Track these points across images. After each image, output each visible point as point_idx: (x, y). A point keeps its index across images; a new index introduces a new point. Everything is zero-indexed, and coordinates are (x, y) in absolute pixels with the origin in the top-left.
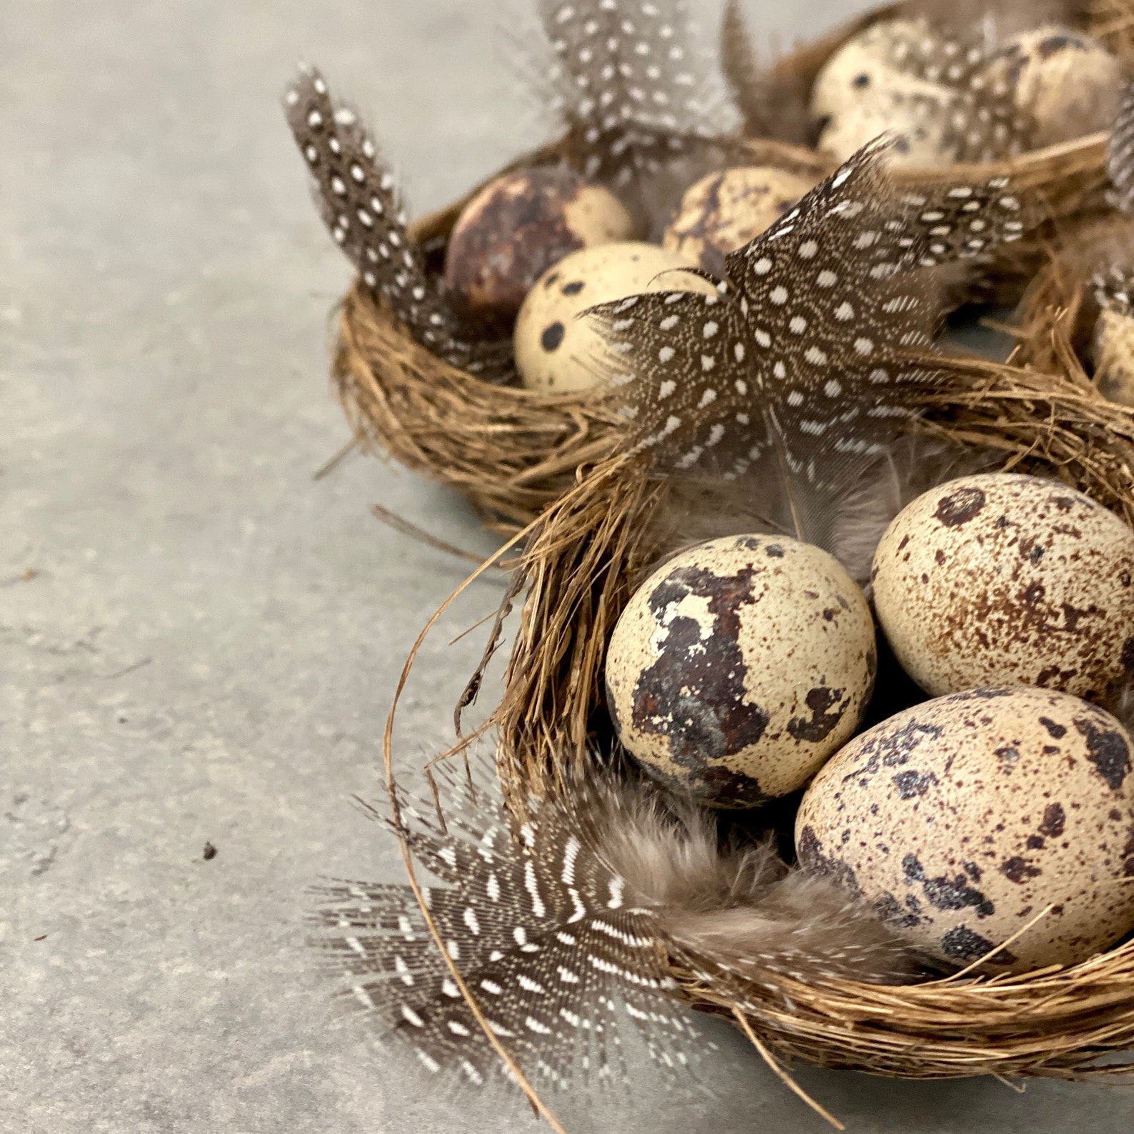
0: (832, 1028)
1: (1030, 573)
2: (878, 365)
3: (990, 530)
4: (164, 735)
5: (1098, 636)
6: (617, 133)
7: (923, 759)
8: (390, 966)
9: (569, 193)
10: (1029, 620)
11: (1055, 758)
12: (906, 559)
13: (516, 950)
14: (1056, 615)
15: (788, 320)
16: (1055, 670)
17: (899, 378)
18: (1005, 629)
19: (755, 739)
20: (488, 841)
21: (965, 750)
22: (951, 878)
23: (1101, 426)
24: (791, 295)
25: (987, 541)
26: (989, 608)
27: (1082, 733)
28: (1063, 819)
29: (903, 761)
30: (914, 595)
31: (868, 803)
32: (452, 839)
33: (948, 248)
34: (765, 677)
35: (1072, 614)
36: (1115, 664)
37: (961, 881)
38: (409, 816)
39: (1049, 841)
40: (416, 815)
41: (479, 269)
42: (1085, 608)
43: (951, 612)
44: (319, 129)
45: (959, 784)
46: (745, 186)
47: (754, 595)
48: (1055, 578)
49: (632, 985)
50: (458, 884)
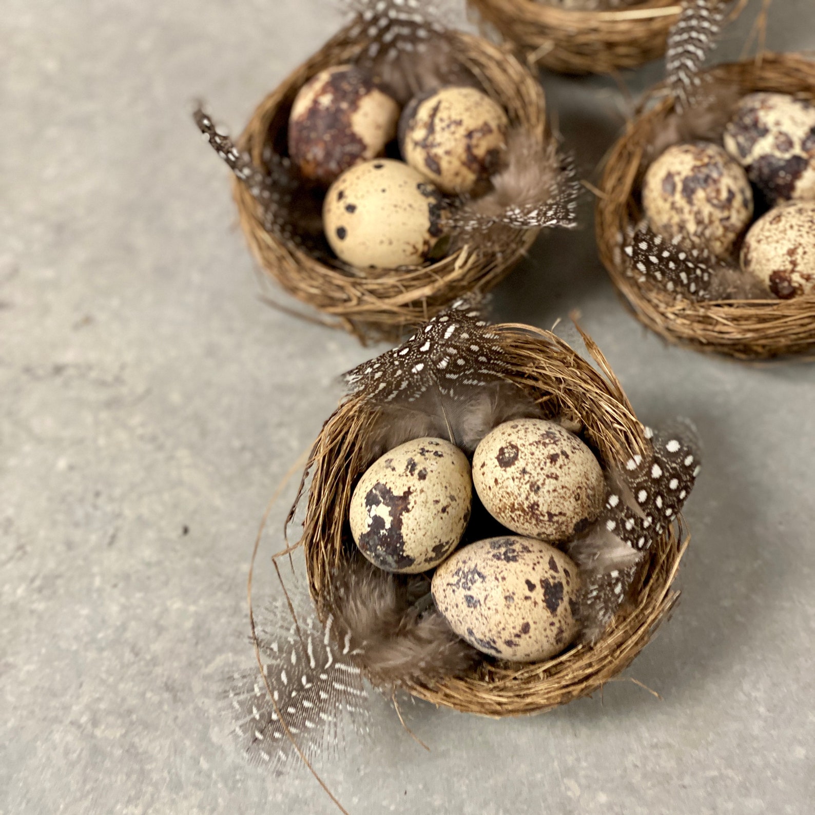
1: (533, 498)
2: (482, 355)
3: (519, 475)
4: (160, 448)
5: (562, 523)
6: (388, 28)
7: (476, 591)
8: (250, 712)
9: (354, 104)
10: (532, 516)
11: (529, 602)
12: (483, 474)
13: (303, 688)
14: (544, 516)
16: (544, 533)
17: (492, 362)
18: (522, 518)
19: (410, 565)
20: (292, 631)
21: (493, 593)
22: (485, 640)
25: (516, 480)
26: (515, 510)
27: (542, 587)
28: (529, 628)
29: (469, 589)
30: (485, 492)
31: (455, 601)
32: (277, 637)
34: (413, 545)
35: (551, 515)
36: (570, 531)
37: (488, 642)
40: (261, 628)
41: (306, 153)
42: (557, 513)
44: (208, 127)
45: (489, 609)
46: (449, 118)
47: (410, 507)
48: (545, 501)
49: (350, 694)
50: (279, 660)
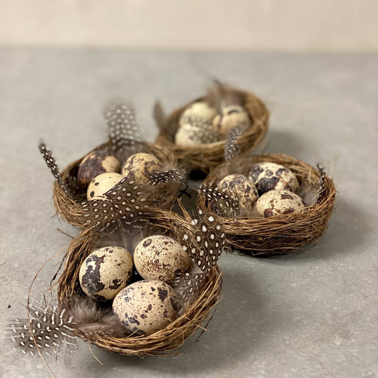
0: (106, 346)
1: (157, 257)
2: (140, 211)
3: (151, 249)
4: (5, 280)
5: (169, 270)
6: (120, 140)
7: (130, 295)
8: (20, 334)
9: (103, 158)
10: (156, 267)
11: (152, 295)
12: (137, 253)
13: (47, 331)
14: (161, 266)
15: (122, 202)
16: (162, 276)
17: (144, 214)
18: (152, 268)
19: (102, 289)
20: (46, 310)
21: (137, 293)
22: (132, 318)
23: (181, 225)
24: (122, 198)
25: (150, 251)
26: (149, 264)
27: (158, 290)
28: (151, 307)
29: (127, 295)
30: (138, 260)
31: (120, 303)
32: (38, 310)
33: (169, 180)
34: (104, 278)
35: (164, 265)
36: (173, 275)
37: (134, 318)
38: (30, 305)
39: (149, 311)
40: (32, 305)
41: (83, 175)
42: (167, 264)
43: (143, 264)
44: (44, 150)
45: (134, 300)
46: (139, 158)
47: (104, 261)
48: (161, 258)
49: (69, 338)
50: (38, 318)
